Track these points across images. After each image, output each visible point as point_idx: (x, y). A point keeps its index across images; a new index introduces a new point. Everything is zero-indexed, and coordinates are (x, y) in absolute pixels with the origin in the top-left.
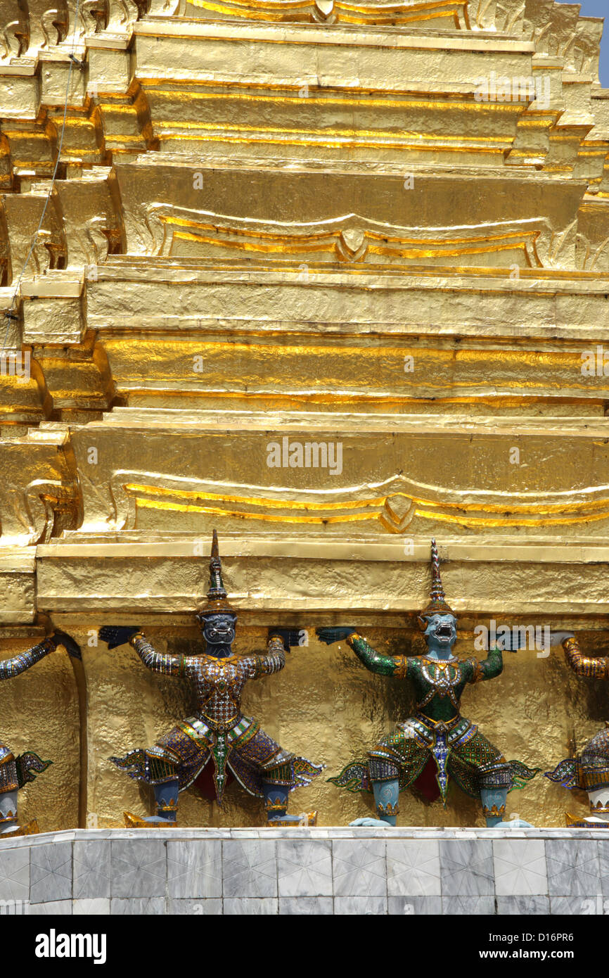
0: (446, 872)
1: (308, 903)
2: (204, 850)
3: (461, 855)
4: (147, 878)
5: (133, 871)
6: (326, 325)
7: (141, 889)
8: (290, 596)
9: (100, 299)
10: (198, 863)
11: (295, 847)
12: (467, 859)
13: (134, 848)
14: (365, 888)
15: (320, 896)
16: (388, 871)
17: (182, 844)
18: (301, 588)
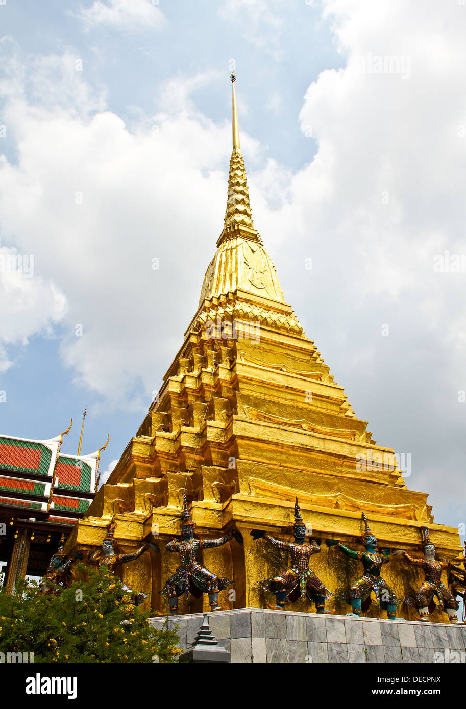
0: (384, 636)
1: (338, 646)
2: (299, 621)
3: (387, 629)
4: (279, 630)
5: (274, 627)
6: (307, 446)
7: (277, 635)
8: (319, 526)
9: (237, 426)
10: (298, 626)
11: (332, 622)
12: (390, 631)
13: (274, 617)
14: (357, 641)
15: (342, 643)
16: (364, 635)
17: (291, 617)
18: (322, 523)
